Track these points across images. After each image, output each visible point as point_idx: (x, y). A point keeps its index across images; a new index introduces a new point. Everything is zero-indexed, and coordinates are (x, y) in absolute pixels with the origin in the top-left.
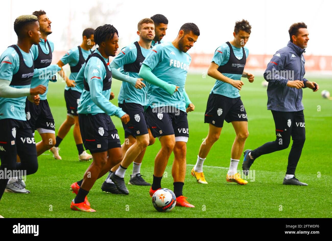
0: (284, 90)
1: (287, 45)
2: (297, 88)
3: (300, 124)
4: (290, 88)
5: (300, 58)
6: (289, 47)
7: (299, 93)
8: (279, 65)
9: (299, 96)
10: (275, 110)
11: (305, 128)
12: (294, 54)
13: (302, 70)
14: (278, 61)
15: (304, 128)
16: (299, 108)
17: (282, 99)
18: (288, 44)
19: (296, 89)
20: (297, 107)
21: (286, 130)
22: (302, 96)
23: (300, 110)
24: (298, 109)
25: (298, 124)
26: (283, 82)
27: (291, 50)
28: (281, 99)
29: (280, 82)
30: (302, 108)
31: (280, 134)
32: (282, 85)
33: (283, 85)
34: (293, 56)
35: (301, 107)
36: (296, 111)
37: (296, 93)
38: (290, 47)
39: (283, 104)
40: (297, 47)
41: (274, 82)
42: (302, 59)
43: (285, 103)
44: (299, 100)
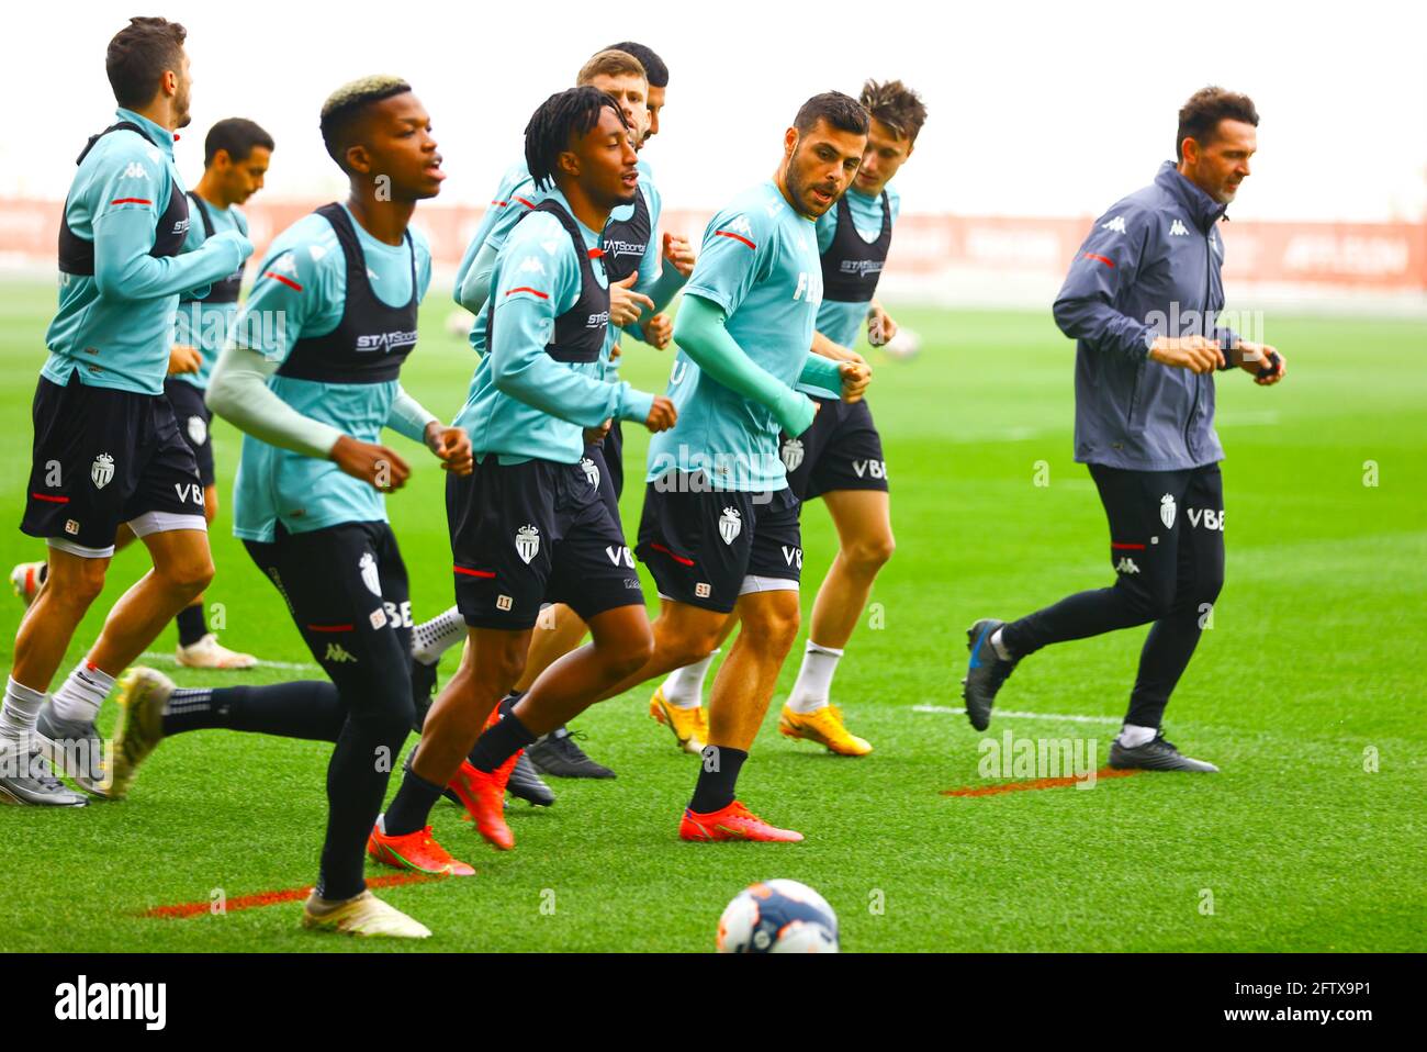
0: (1140, 377)
1: (1156, 180)
2: (1194, 372)
3: (1207, 518)
4: (1167, 371)
5: (1207, 239)
6: (1161, 190)
7: (1200, 392)
8: (1121, 267)
9: (1201, 404)
10: (1103, 461)
11: (1225, 534)
12: (1180, 222)
13: (1212, 290)
14: (1116, 251)
15: (1221, 532)
16: (1204, 454)
17: (1134, 416)
18: (1161, 176)
19: (1187, 372)
20: (1193, 452)
21: (1155, 540)
22: (1212, 404)
23: (1207, 460)
24: (1198, 460)
25: (1195, 516)
26: (1134, 338)
27: (1168, 204)
28: (1129, 418)
29: (1121, 342)
30: (1213, 455)
31: (1130, 561)
32: (1131, 353)
33: (1134, 355)
34: (1178, 228)
35: (1212, 449)
36: (1190, 465)
37: (1190, 390)
38: (1166, 188)
39: (1140, 436)
40: (1195, 191)
41: (1096, 338)
42: (1214, 245)
43: (1147, 435)
44: (1201, 423)
